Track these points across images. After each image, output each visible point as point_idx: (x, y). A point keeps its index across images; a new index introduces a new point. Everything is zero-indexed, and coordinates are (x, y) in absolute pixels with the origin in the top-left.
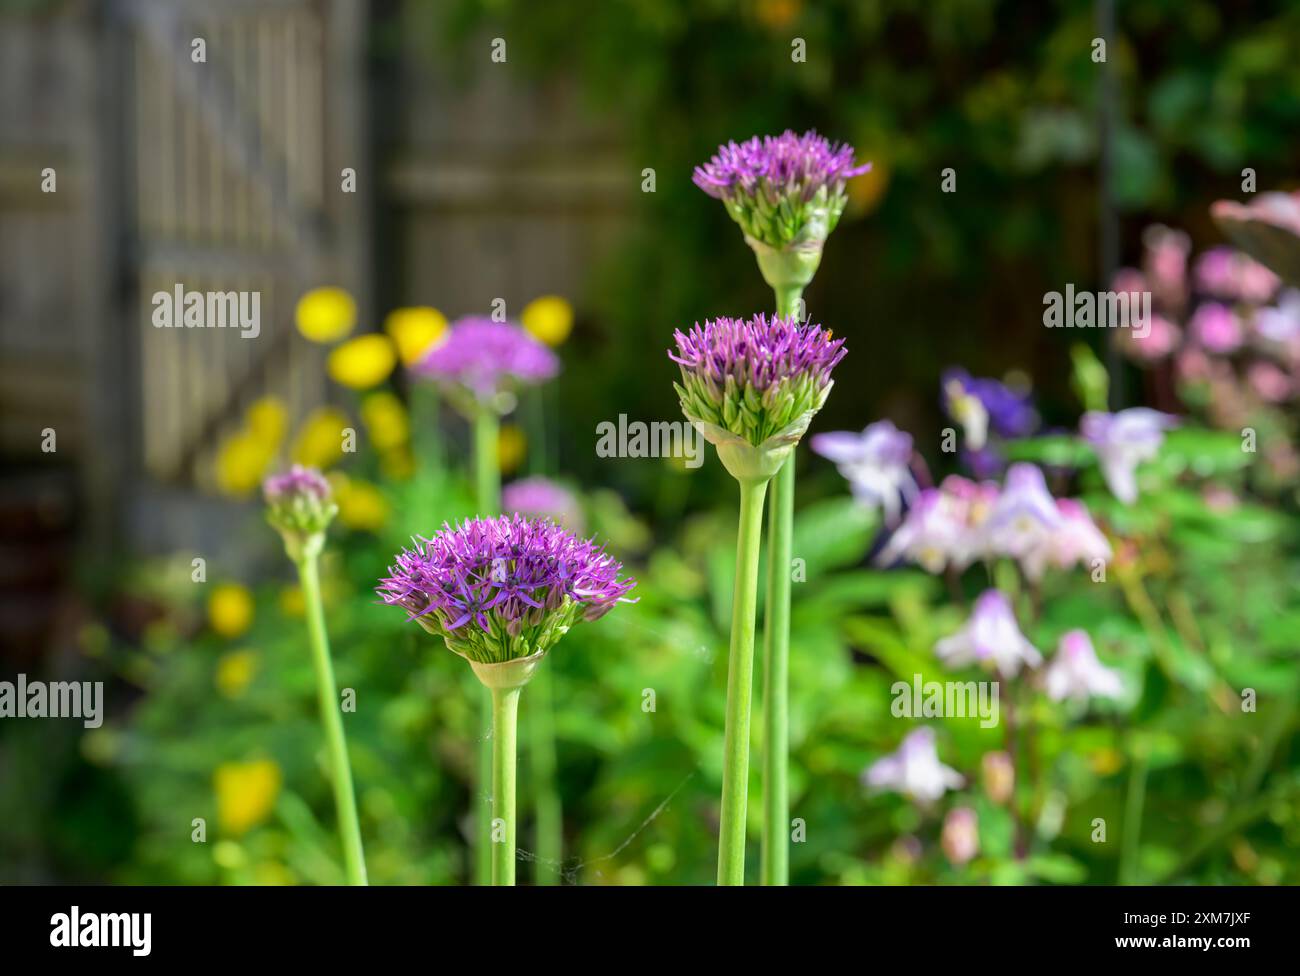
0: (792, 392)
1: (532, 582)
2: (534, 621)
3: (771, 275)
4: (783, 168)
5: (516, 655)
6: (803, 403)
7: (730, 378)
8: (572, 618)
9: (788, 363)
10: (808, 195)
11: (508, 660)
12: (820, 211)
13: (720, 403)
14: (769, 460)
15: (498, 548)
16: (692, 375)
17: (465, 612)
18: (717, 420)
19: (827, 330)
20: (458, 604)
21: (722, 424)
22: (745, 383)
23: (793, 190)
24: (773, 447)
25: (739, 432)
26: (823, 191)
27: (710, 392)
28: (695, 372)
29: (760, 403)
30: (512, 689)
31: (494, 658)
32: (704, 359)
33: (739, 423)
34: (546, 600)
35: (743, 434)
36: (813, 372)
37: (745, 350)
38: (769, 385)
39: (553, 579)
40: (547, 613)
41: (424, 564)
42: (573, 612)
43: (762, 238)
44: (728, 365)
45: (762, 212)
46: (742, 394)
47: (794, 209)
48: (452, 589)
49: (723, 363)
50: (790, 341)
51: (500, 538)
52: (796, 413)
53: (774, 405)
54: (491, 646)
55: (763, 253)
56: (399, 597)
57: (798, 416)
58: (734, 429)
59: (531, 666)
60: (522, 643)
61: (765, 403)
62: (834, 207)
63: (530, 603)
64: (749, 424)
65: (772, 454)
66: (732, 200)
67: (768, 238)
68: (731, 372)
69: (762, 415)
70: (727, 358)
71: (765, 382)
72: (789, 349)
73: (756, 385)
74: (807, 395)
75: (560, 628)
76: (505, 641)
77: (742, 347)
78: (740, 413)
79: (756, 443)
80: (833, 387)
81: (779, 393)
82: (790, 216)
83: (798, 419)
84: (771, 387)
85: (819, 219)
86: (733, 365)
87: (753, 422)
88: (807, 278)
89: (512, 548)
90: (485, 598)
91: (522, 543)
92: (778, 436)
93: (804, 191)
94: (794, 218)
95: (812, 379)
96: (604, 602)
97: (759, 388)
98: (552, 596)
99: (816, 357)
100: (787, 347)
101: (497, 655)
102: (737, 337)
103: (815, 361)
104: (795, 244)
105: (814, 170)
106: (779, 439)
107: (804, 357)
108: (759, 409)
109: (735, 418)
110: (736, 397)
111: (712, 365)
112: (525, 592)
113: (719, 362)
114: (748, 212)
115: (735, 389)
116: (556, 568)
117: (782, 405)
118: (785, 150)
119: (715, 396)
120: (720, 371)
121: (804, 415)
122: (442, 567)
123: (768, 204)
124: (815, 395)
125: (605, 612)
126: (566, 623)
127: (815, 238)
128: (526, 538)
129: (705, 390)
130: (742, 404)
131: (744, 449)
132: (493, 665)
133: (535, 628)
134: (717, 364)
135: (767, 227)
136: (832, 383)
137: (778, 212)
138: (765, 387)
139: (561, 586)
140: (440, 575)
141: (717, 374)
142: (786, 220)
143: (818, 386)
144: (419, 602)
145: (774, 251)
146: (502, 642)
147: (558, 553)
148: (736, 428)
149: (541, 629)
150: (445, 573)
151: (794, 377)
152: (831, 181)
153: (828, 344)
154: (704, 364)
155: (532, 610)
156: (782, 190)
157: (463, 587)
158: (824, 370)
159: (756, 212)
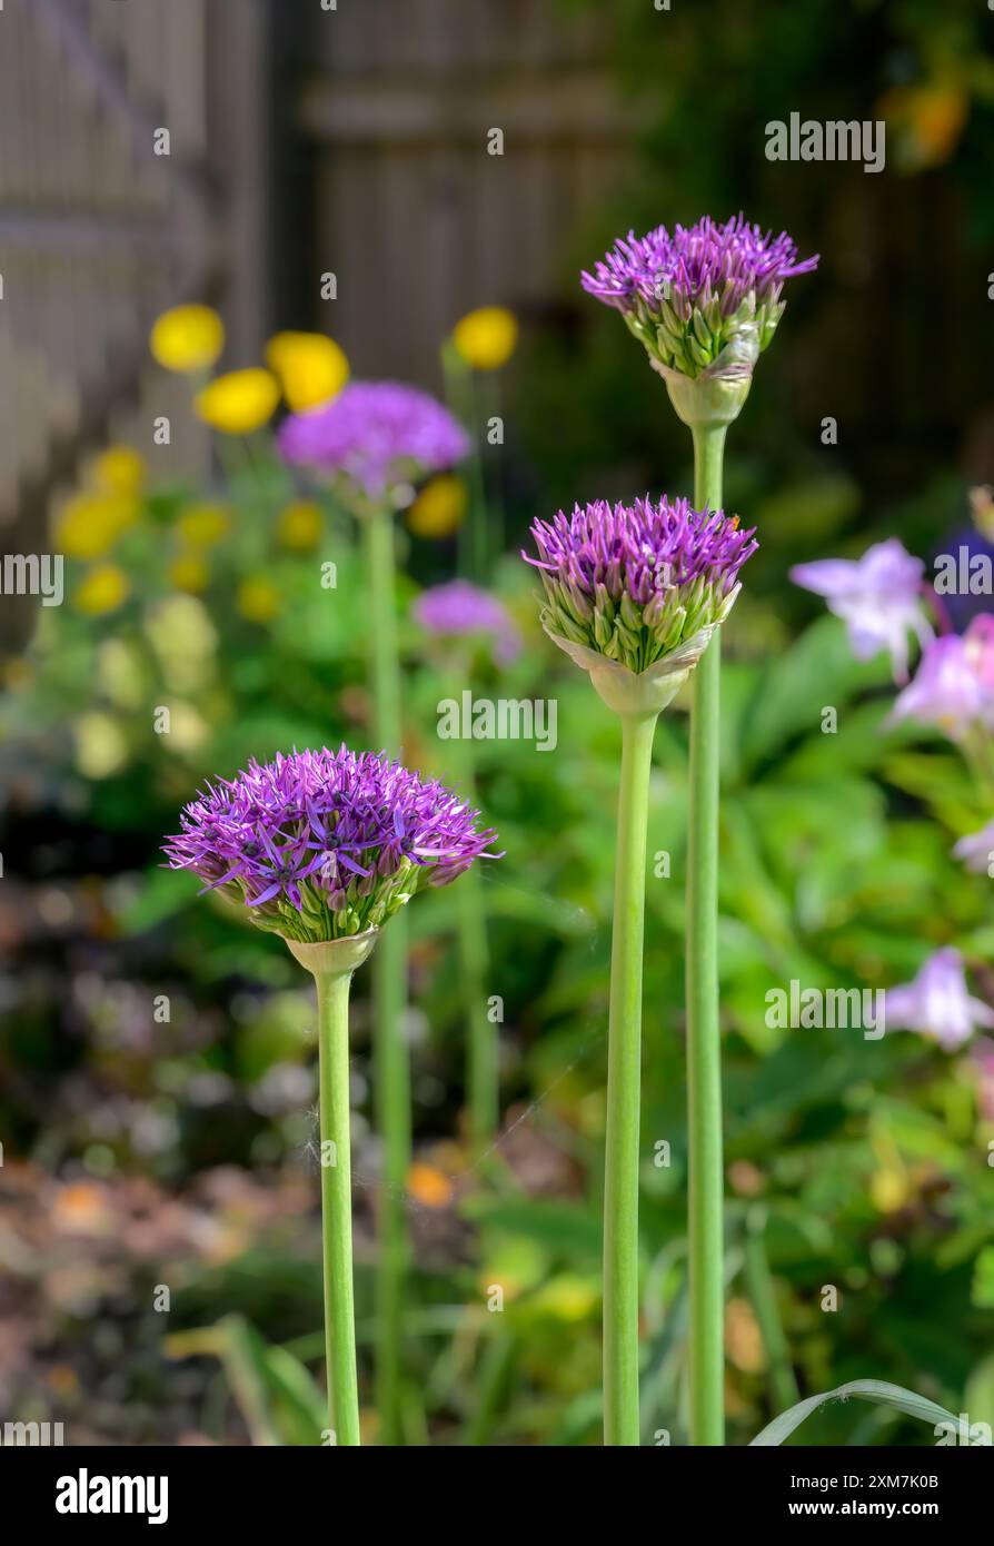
0: (684, 604)
1: (359, 840)
2: (364, 890)
3: (685, 411)
4: (695, 272)
5: (342, 933)
6: (699, 617)
7: (600, 588)
8: (414, 883)
9: (677, 566)
10: (730, 307)
11: (333, 939)
12: (747, 327)
13: (589, 619)
14: (656, 690)
15: (315, 797)
16: (554, 581)
17: (273, 882)
18: (587, 639)
19: (733, 516)
20: (264, 871)
21: (593, 645)
22: (620, 594)
23: (710, 299)
24: (661, 674)
25: (615, 656)
26: (750, 300)
27: (576, 604)
28: (557, 577)
29: (641, 619)
30: (340, 974)
31: (314, 935)
32: (567, 562)
33: (614, 644)
34: (377, 863)
35: (620, 659)
36: (711, 578)
37: (620, 551)
38: (653, 596)
39: (385, 837)
40: (380, 879)
41: (221, 817)
42: (416, 876)
43: (671, 364)
44: (598, 571)
45: (669, 329)
46: (617, 608)
47: (711, 324)
48: (254, 852)
49: (593, 566)
50: (680, 536)
51: (318, 783)
52: (690, 630)
53: (659, 622)
54: (309, 923)
55: (673, 381)
56: (191, 860)
57: (693, 632)
58: (608, 652)
59: (364, 945)
60: (349, 917)
61: (646, 620)
62: (767, 318)
63: (357, 869)
64: (628, 646)
65: (660, 682)
66: (630, 313)
67: (677, 363)
68: (602, 580)
69: (644, 634)
70: (598, 562)
71: (645, 593)
72: (678, 548)
73: (635, 597)
74: (705, 606)
75: (400, 896)
76: (327, 916)
77: (617, 544)
78: (616, 632)
79: (639, 669)
80: (741, 591)
81: (665, 608)
82: (708, 335)
83: (694, 636)
84: (653, 601)
85: (746, 336)
86: (605, 569)
87: (633, 644)
88: (734, 413)
89: (334, 799)
90: (297, 865)
91: (347, 789)
92: (667, 659)
93: (725, 302)
94: (713, 336)
95: (710, 584)
96: (457, 862)
97: (639, 601)
98: (385, 860)
99: (714, 558)
100: (675, 547)
101: (318, 932)
102: (611, 532)
103: (714, 562)
104: (713, 370)
105: (739, 272)
106: (668, 663)
107: (698, 558)
108: (640, 627)
109: (609, 639)
110: (610, 611)
111: (577, 571)
112: (350, 854)
113: (588, 566)
114: (652, 328)
115: (608, 601)
116: (391, 820)
117: (671, 619)
118: (699, 246)
119: (583, 610)
120: (587, 578)
121: (701, 632)
122: (244, 821)
123: (678, 320)
124: (717, 605)
125: (459, 873)
126: (407, 889)
127: (742, 361)
128: (353, 782)
129: (571, 602)
130: (617, 621)
131: (624, 677)
132: (313, 945)
133: (367, 898)
134: (584, 570)
135: (677, 349)
136: (739, 587)
137: (691, 329)
138: (647, 600)
139: (395, 847)
140: (240, 833)
141: (584, 582)
142: (701, 339)
143: (719, 593)
144: (216, 866)
145: (688, 379)
146: (324, 916)
147: (393, 802)
148: (612, 650)
149: (374, 898)
150: (247, 830)
151: (684, 586)
152: (763, 283)
153: (735, 535)
154: (568, 570)
155: (359, 879)
156: (694, 301)
157: (270, 850)
158: (727, 571)
159: (662, 329)
